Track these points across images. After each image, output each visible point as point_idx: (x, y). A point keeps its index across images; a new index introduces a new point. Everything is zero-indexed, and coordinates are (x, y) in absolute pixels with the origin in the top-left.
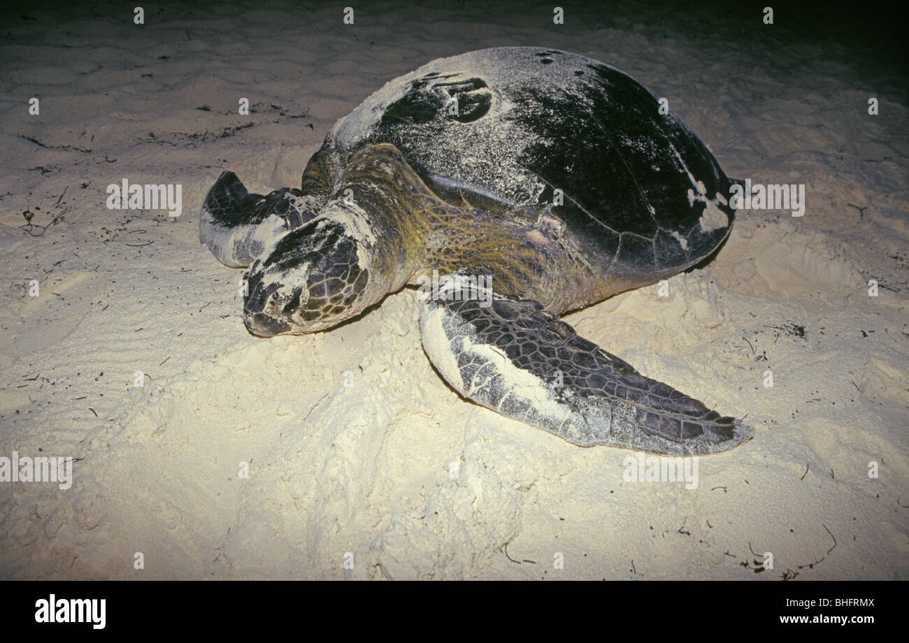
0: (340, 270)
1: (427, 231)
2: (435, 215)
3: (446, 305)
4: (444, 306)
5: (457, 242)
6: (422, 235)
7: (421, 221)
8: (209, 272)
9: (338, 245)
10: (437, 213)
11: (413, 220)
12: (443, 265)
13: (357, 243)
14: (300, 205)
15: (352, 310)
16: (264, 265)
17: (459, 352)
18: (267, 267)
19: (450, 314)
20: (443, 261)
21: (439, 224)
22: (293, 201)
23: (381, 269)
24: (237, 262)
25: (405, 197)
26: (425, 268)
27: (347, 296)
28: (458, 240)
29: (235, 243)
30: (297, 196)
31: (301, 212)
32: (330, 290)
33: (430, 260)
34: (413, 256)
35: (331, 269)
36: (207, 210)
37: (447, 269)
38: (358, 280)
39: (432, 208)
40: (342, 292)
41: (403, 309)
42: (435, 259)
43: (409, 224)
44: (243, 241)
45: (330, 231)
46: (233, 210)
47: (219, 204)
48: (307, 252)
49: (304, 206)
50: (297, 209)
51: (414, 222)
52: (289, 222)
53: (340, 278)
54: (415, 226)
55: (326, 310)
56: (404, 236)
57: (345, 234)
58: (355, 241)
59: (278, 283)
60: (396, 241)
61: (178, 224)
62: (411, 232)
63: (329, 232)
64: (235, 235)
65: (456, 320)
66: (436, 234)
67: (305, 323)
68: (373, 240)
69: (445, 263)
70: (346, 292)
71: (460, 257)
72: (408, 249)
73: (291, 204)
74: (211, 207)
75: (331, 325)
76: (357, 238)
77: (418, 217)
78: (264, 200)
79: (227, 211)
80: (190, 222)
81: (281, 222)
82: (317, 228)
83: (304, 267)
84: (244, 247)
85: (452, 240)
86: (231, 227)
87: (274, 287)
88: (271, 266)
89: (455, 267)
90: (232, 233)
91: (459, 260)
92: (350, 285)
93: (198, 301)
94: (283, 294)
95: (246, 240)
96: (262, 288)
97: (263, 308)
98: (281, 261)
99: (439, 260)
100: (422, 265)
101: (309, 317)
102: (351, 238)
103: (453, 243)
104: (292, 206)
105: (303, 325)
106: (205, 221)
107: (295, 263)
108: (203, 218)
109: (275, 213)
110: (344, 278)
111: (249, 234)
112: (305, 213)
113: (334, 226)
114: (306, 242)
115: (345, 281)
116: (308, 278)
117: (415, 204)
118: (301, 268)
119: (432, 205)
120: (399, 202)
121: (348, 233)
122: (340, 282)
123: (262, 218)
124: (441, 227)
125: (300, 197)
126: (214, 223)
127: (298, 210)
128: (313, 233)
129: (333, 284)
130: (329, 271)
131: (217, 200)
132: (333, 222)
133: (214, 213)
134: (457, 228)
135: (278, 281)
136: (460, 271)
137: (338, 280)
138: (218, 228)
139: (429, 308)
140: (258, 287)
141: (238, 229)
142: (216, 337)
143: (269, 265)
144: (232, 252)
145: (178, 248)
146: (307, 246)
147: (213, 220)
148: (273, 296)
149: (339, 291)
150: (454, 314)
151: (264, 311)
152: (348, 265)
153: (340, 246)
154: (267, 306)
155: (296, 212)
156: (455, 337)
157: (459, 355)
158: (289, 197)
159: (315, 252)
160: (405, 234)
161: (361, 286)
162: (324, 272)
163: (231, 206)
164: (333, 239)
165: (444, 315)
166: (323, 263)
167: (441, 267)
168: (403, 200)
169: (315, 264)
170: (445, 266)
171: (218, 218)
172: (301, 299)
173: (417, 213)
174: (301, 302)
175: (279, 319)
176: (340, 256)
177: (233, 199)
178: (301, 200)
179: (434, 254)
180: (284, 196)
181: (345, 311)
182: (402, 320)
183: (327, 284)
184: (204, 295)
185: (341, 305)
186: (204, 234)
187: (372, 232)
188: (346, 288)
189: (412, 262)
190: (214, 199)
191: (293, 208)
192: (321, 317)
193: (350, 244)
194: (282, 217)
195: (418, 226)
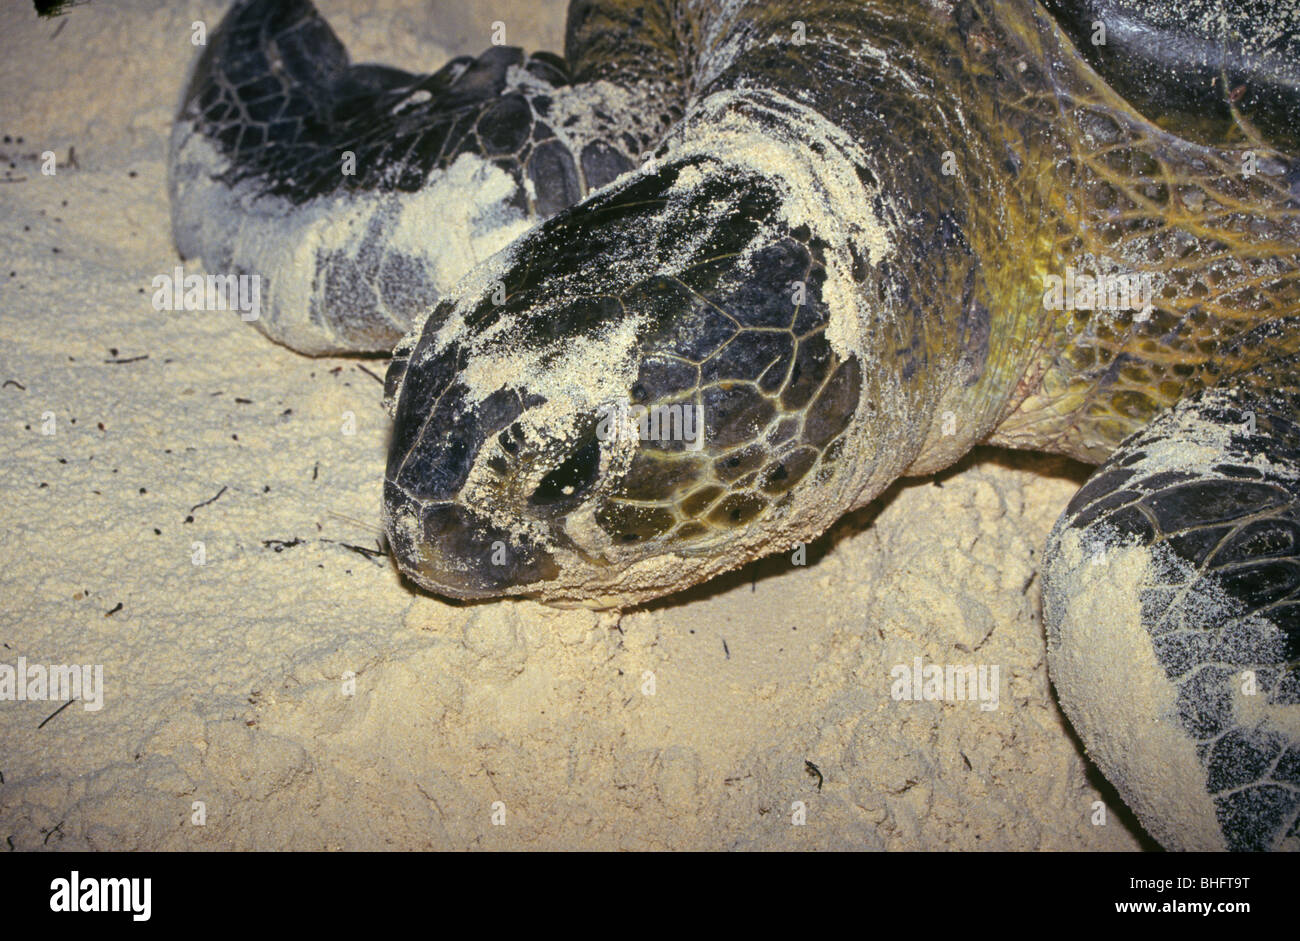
0: (757, 353)
1: (1080, 243)
2: (1112, 177)
3: (1158, 537)
4: (1148, 538)
5: (1199, 289)
6: (1059, 259)
7: (1057, 201)
8: (217, 369)
9: (755, 257)
10: (1124, 169)
11: (1027, 198)
12: (1136, 375)
13: (827, 253)
14: (573, 120)
15: (793, 513)
16: (469, 321)
17: (1214, 729)
18: (482, 329)
19: (1173, 575)
20: (1138, 361)
21: (1130, 215)
22: (544, 104)
23: (903, 361)
24: (329, 335)
25: (997, 105)
26: (1065, 385)
27: (776, 455)
28: (1204, 279)
29: (321, 261)
30: (557, 83)
31: (576, 146)
32: (718, 428)
33: (1085, 357)
34: (1019, 337)
35: (724, 346)
36: (197, 129)
37: (1153, 393)
38: (824, 397)
39: (1104, 152)
40: (762, 439)
41: (966, 543)
42: (1105, 353)
43: (1008, 213)
44: (352, 254)
45: (725, 205)
46: (300, 128)
47: (243, 107)
48: (636, 278)
49: (587, 123)
50: (561, 134)
51: (1032, 203)
52: (529, 186)
53: (755, 384)
54: (1031, 220)
55: (694, 505)
56: (984, 259)
57: (781, 215)
58: (819, 244)
59: (523, 390)
60: (957, 271)
61: (85, 177)
62: (1013, 244)
63: (720, 208)
64: (321, 232)
65: (1204, 599)
66: (1116, 255)
67: (611, 551)
68: (878, 243)
69: (1147, 371)
70: (774, 440)
71: (1208, 347)
72: (999, 309)
73: (536, 116)
74: (214, 116)
75: (710, 568)
76: (826, 234)
77: (1044, 182)
78: (424, 96)
79: (278, 132)
80: (133, 175)
81: (500, 184)
82: (671, 190)
83: (624, 334)
84: (354, 278)
85: (1182, 278)
86: (299, 197)
87: (507, 403)
88: (497, 327)
89: (1187, 382)
90: (307, 222)
91: (1202, 359)
92: (792, 415)
93: (179, 478)
94: (542, 431)
95: (362, 253)
96: (460, 406)
97: (462, 483)
98: (535, 310)
99: (1123, 357)
100: (1051, 375)
101: (629, 529)
102: (802, 232)
103: (1184, 291)
104: (540, 125)
105: (604, 560)
106: (192, 170)
107: (587, 318)
108: (184, 157)
109: (476, 150)
110: (771, 384)
111: (376, 229)
112: (589, 150)
113: (739, 185)
114: (632, 242)
115: (775, 397)
116: (634, 377)
117: (1035, 134)
118: (611, 336)
119: (1104, 136)
120: (973, 120)
121: (793, 213)
122: (756, 398)
123: (427, 168)
124: (1136, 225)
125: (567, 89)
126: (229, 180)
127: (566, 140)
128: (660, 207)
129: (729, 407)
130: (716, 355)
131: (233, 89)
132: (736, 170)
133: (227, 141)
134: (1205, 230)
135: (522, 380)
136: (1207, 401)
137: (748, 389)
138: (246, 201)
139: (1084, 545)
140: (445, 404)
141: (329, 208)
142: (251, 622)
143: (487, 324)
144: (310, 293)
145: (91, 269)
146: (637, 255)
147: (223, 169)
148: (503, 439)
149: (748, 435)
150: (1193, 576)
151: (462, 497)
152: (787, 334)
153: (760, 259)
154: (474, 475)
155: (558, 144)
156: (1196, 670)
157: (1213, 741)
158: (523, 87)
159: (663, 279)
160: (989, 249)
161: (831, 422)
162: (696, 358)
163: (289, 112)
164: (735, 231)
165: (1151, 576)
166: (693, 319)
167: (1128, 384)
168: (988, 114)
169: (662, 328)
170: (1147, 380)
171: (244, 159)
172: (605, 455)
173: (1042, 172)
174: (603, 466)
175: (517, 530)
176: (762, 301)
177: (296, 84)
178: (571, 101)
179: (1103, 332)
180: (502, 83)
181: (767, 513)
182: (963, 584)
183: (708, 402)
184: (201, 455)
185: (754, 489)
186: (193, 219)
187: (879, 216)
188: (776, 423)
189: (1012, 360)
190: (225, 84)
191: (544, 131)
192: (673, 530)
193: (800, 258)
194: (506, 166)
195: (1045, 220)
